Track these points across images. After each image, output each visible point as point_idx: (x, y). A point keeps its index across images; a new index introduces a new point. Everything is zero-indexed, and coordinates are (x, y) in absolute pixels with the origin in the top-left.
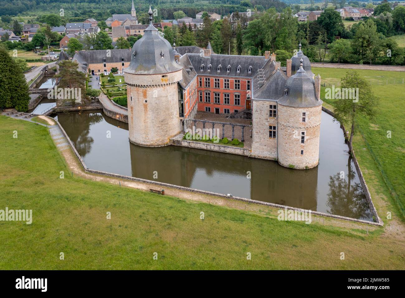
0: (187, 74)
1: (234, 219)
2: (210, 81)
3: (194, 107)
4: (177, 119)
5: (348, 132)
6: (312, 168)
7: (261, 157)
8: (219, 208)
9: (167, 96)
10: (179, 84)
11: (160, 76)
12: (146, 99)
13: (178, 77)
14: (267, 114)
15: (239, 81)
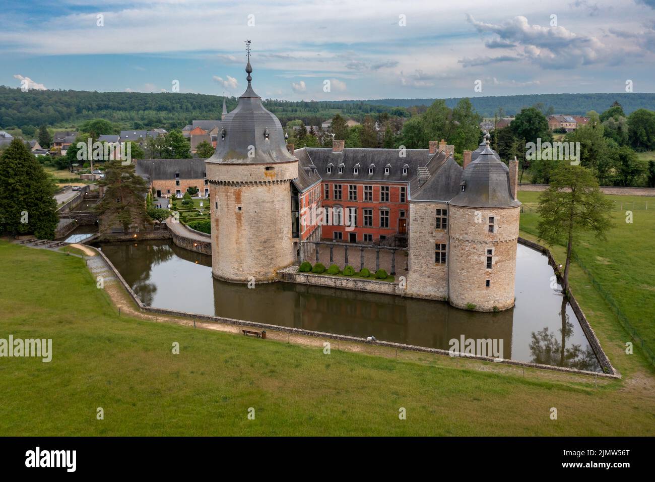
0: (305, 174)
1: (377, 367)
2: (342, 190)
3: (316, 230)
4: (289, 241)
5: (561, 266)
6: (503, 310)
7: (423, 295)
8: (353, 354)
9: (273, 202)
10: (292, 184)
11: (262, 168)
12: (240, 205)
13: (292, 171)
14: (433, 225)
15: (387, 188)
